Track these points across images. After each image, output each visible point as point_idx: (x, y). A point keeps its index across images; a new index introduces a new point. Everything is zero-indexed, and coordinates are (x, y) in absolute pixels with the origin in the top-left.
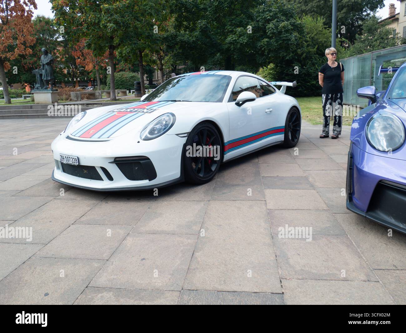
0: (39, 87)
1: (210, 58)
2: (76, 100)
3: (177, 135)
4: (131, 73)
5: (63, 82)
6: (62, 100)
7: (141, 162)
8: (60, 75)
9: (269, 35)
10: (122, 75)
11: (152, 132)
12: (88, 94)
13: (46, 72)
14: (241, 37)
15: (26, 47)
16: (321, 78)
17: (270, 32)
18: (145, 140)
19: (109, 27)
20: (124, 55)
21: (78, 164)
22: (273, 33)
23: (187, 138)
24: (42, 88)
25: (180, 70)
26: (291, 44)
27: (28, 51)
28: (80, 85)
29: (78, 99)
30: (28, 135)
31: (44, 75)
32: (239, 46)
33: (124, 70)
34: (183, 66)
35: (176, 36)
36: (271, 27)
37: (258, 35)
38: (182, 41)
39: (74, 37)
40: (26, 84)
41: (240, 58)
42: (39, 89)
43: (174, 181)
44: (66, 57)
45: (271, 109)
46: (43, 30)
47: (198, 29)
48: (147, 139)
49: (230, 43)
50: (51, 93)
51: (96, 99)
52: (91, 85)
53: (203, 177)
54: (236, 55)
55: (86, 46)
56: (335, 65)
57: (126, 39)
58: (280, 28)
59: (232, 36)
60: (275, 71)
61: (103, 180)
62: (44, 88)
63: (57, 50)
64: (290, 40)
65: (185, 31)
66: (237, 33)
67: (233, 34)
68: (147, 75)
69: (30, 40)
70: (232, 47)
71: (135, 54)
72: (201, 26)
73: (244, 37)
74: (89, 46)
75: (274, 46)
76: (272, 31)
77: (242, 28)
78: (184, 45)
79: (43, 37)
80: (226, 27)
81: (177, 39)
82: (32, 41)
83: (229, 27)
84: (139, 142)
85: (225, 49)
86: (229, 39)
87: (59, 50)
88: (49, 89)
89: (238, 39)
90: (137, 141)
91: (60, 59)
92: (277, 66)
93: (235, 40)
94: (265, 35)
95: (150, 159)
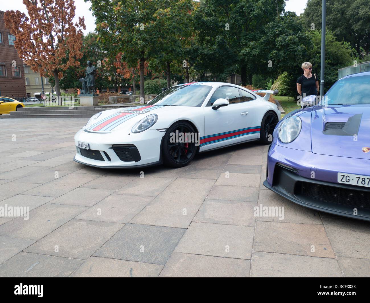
0: (84, 93)
1: (226, 68)
2: (113, 103)
3: (157, 130)
4: (164, 80)
5: (108, 88)
6: (103, 103)
7: (130, 148)
8: (106, 82)
9: (278, 47)
10: (157, 81)
11: (140, 127)
12: (124, 98)
13: (90, 80)
14: (254, 50)
15: (76, 60)
16: (299, 87)
17: (278, 44)
18: (134, 133)
19: (139, 44)
20: (154, 65)
21: (88, 149)
22: (282, 46)
23: (166, 132)
24: (86, 93)
25: (208, 77)
26: (298, 55)
27: (77, 63)
28: (122, 90)
29: (114, 103)
30: (69, 130)
31: (88, 83)
32: (252, 57)
33: (158, 78)
34: (210, 74)
35: (198, 49)
36: (280, 40)
37: (268, 47)
38: (202, 54)
39: (112, 52)
40: (78, 89)
41: (252, 68)
42: (84, 94)
43: (154, 163)
44: (111, 67)
45: (247, 113)
46: (93, 44)
47: (216, 44)
48: (136, 132)
49: (244, 55)
50: (93, 97)
51: (130, 102)
52: (130, 90)
53: (179, 162)
54: (249, 65)
55: (122, 59)
56: (310, 76)
57: (153, 53)
58: (287, 41)
59: (246, 49)
60: (289, 79)
61: (105, 161)
62: (88, 93)
63: (104, 60)
64: (296, 51)
65: (207, 45)
66: (250, 47)
67: (247, 47)
68: (178, 81)
69: (79, 55)
70: (246, 58)
71: (163, 64)
72: (218, 41)
73: (256, 50)
74: (125, 59)
75: (282, 56)
76: (280, 44)
77: (255, 42)
78: (204, 56)
79: (93, 50)
80: (241, 41)
81: (199, 52)
82: (81, 55)
83: (243, 41)
84: (129, 134)
85: (240, 60)
86: (243, 51)
87: (106, 61)
88: (91, 94)
89: (251, 51)
90: (129, 133)
91: (106, 68)
92: (290, 75)
93: (248, 52)
94: (274, 47)
95: (136, 146)
